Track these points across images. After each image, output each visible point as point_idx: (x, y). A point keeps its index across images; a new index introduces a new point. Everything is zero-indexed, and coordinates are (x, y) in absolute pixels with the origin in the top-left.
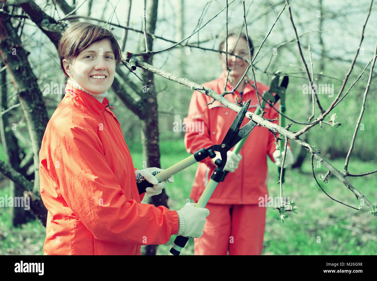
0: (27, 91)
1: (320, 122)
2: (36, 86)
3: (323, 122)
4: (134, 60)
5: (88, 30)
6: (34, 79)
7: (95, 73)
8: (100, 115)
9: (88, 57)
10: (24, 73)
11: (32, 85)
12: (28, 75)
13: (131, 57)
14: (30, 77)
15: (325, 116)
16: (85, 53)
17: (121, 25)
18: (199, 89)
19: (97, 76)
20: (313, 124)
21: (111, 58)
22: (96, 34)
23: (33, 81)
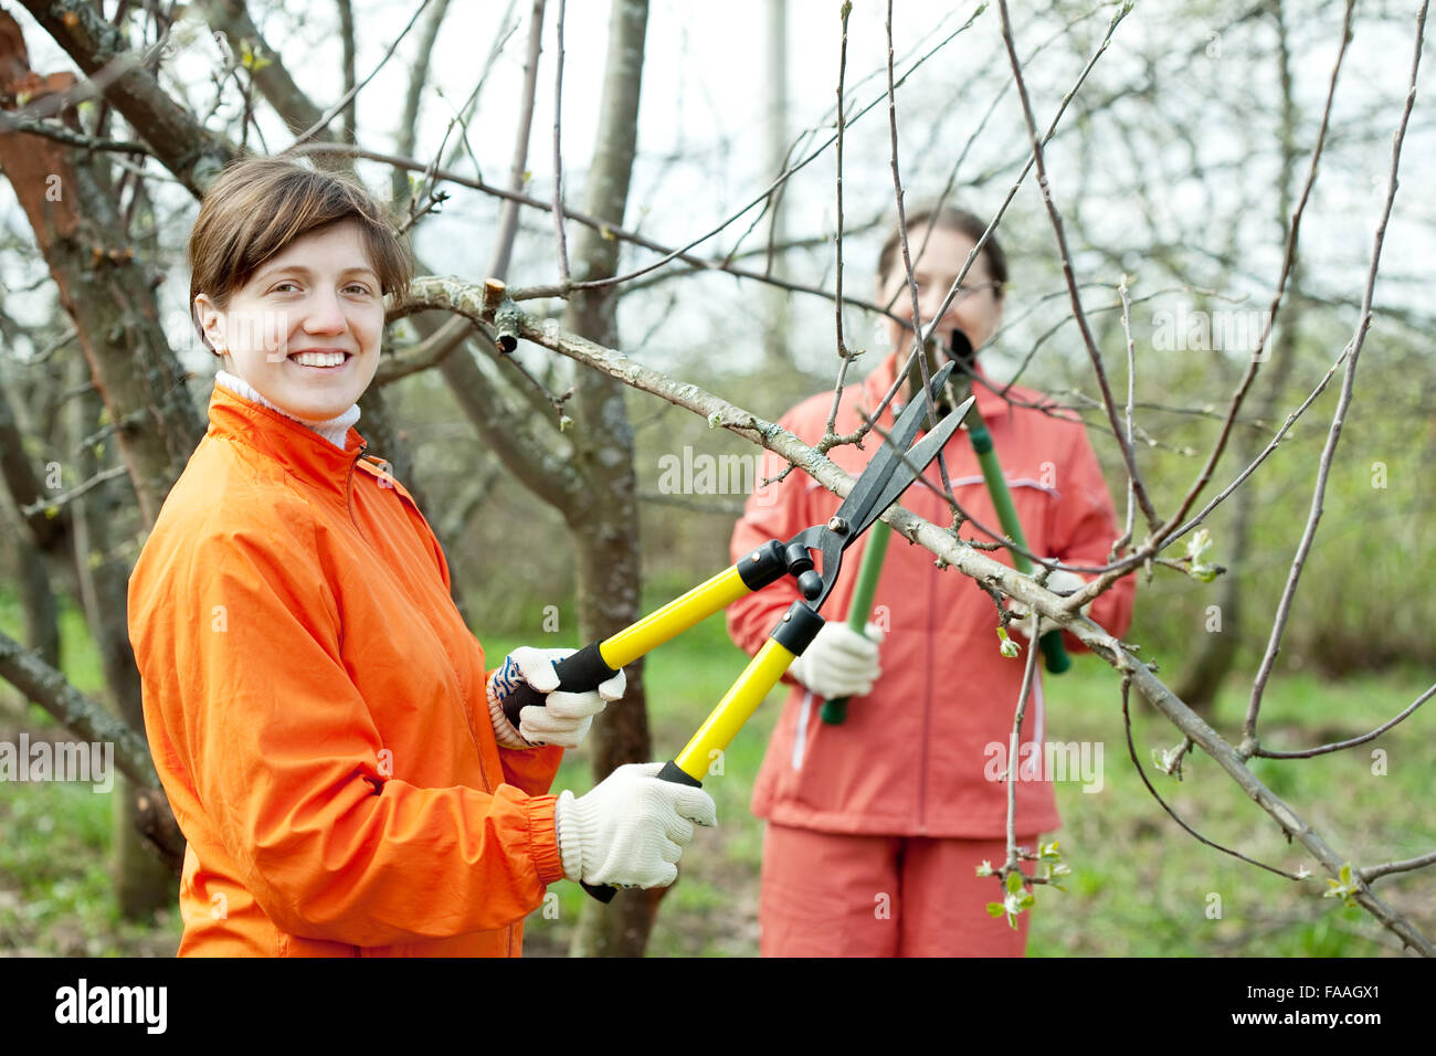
0: (151, 418)
1: (1147, 562)
2: (182, 403)
3: (1156, 559)
4: (512, 313)
5: (283, 194)
6: (176, 375)
7: (305, 343)
8: (339, 493)
9: (284, 288)
10: (140, 352)
11: (167, 397)
12: (154, 361)
13: (503, 304)
14: (163, 370)
15: (1161, 539)
16: (270, 273)
17: (488, 182)
18: (735, 425)
19: (312, 355)
20: (1124, 569)
21: (366, 292)
22: (311, 209)
23: (172, 383)
